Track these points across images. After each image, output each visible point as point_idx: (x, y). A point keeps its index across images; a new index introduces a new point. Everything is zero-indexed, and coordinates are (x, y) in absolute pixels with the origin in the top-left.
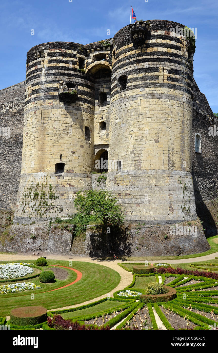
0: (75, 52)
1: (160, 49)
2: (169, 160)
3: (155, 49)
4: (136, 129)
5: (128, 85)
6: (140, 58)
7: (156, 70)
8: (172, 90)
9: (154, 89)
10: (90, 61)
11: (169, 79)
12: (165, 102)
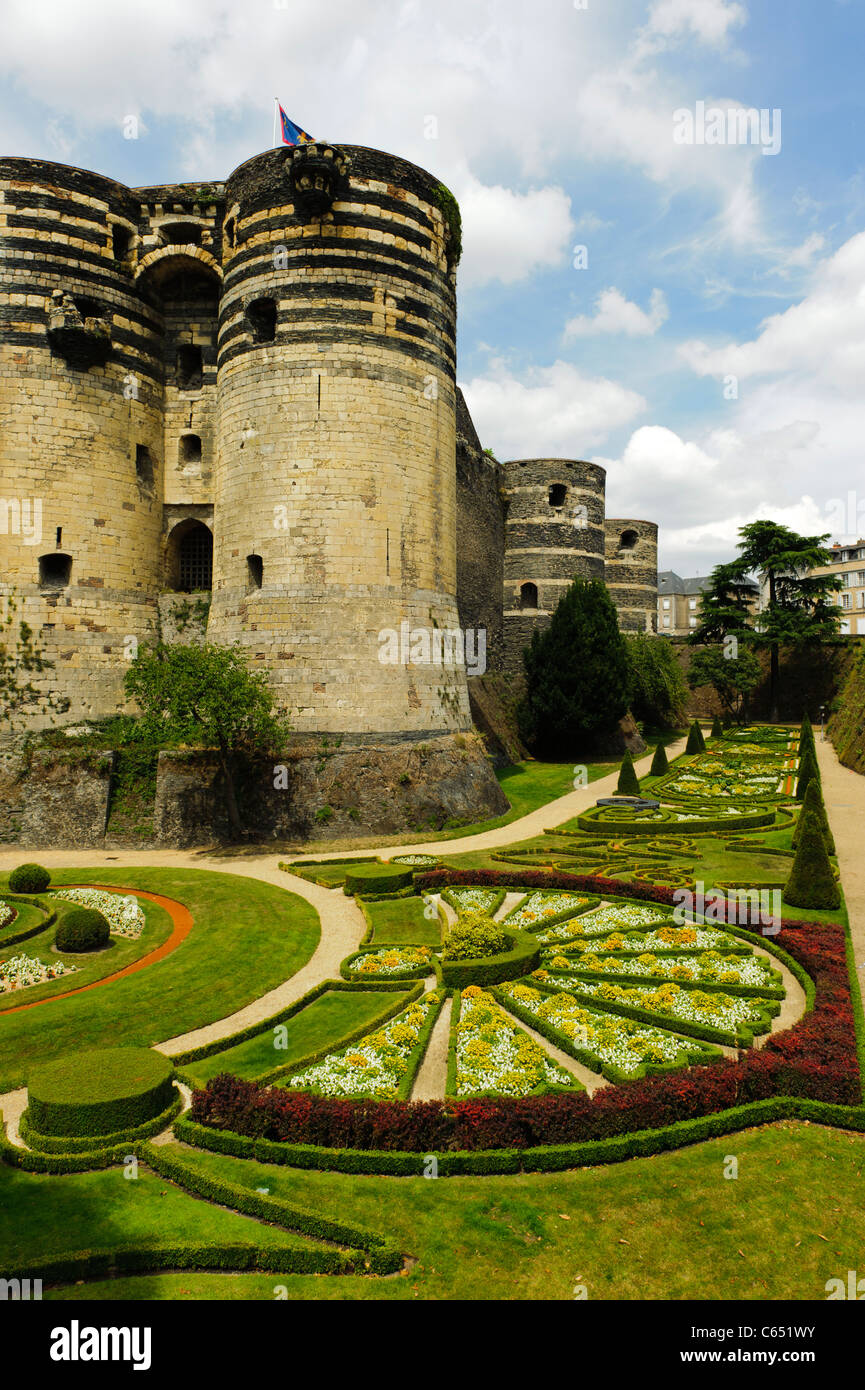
0: (102, 206)
1: (377, 236)
2: (403, 559)
3: (361, 233)
4: (307, 464)
5: (281, 328)
6: (316, 252)
7: (366, 294)
8: (409, 360)
9: (358, 348)
10: (148, 240)
11: (401, 325)
12: (388, 389)
